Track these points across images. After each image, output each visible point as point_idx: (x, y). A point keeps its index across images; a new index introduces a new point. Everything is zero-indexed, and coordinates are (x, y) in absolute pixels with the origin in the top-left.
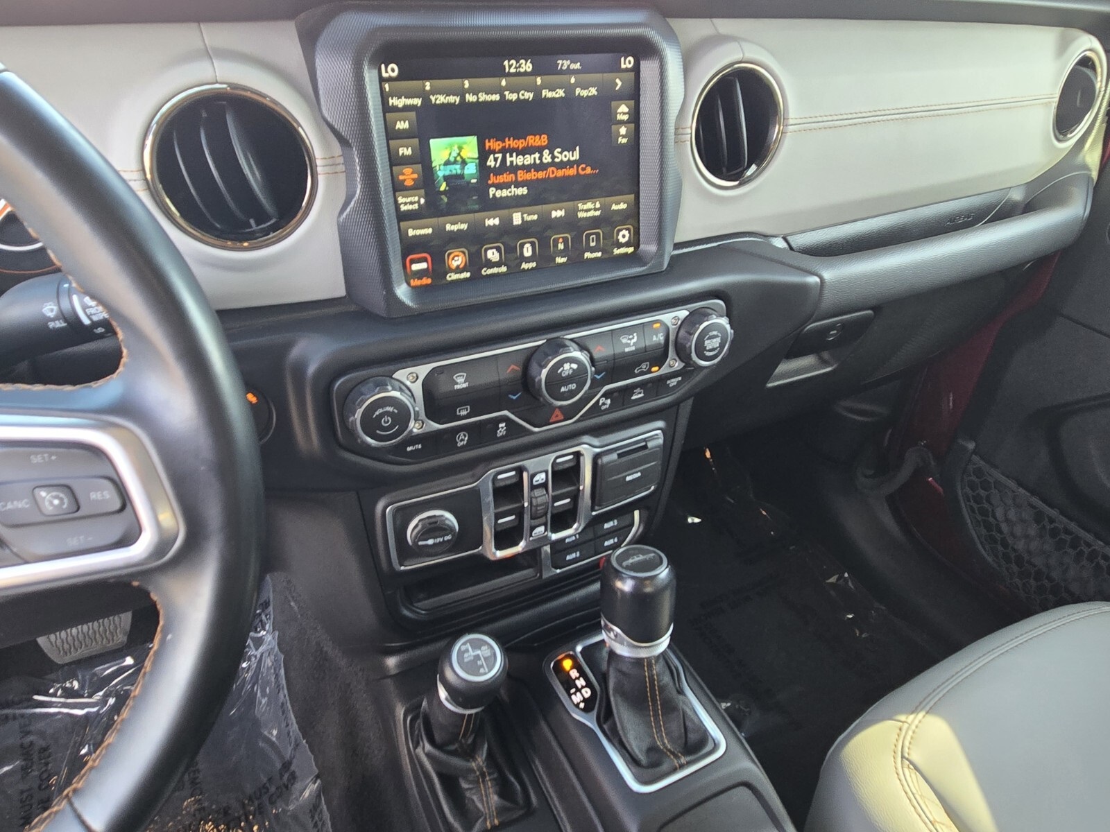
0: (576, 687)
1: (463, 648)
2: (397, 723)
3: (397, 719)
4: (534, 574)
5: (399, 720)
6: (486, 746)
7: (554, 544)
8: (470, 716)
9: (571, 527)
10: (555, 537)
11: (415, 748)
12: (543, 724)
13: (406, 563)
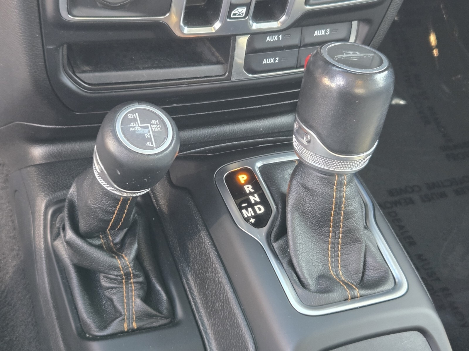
0: (248, 201)
1: (131, 116)
2: (37, 215)
3: (37, 209)
4: (223, 73)
5: (40, 210)
6: (136, 246)
7: (254, 35)
8: (126, 200)
9: (278, 20)
10: (256, 26)
11: (53, 240)
12: (204, 234)
13: (75, 12)
